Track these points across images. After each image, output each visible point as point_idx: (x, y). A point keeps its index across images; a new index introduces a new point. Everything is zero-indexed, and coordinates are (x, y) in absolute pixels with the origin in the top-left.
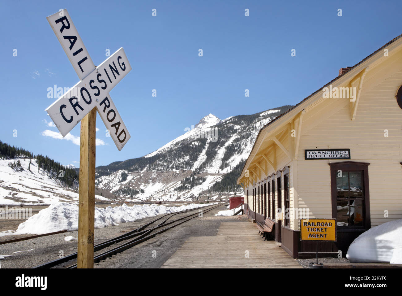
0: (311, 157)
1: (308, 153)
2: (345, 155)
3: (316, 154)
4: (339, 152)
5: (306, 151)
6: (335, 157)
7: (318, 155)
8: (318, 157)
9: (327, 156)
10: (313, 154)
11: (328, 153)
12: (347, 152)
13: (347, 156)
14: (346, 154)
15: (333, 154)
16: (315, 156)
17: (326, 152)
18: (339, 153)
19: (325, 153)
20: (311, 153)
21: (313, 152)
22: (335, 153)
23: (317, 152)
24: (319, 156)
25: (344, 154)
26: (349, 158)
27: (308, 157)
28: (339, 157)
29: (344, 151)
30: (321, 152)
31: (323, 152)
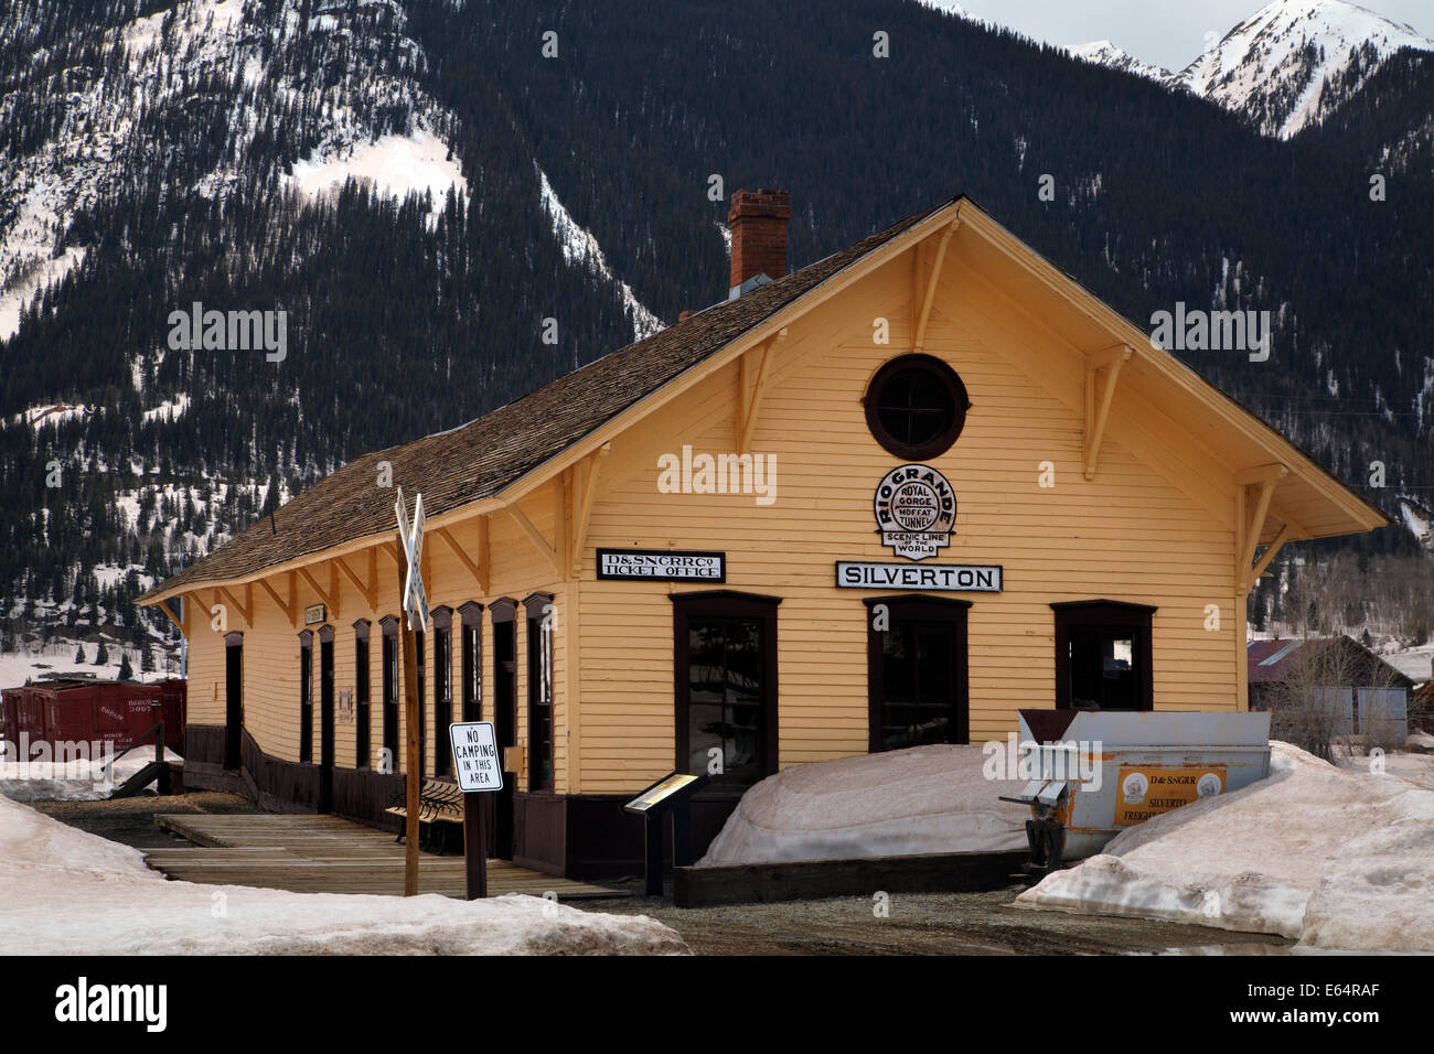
0: (613, 572)
1: (605, 558)
2: (710, 570)
3: (627, 564)
4: (695, 559)
5: (600, 552)
6: (682, 574)
7: (633, 566)
8: (633, 574)
9: (660, 571)
10: (620, 564)
11: (664, 560)
12: (717, 561)
13: (717, 573)
14: (712, 566)
15: (676, 565)
16: (625, 571)
17: (659, 557)
18: (694, 563)
19: (655, 563)
20: (614, 559)
21: (620, 557)
22: (681, 563)
23: (631, 558)
24: (637, 570)
25: (707, 566)
26: (722, 580)
27: (605, 572)
28: (692, 574)
29: (706, 559)
30: (644, 558)
31: (649, 557)
